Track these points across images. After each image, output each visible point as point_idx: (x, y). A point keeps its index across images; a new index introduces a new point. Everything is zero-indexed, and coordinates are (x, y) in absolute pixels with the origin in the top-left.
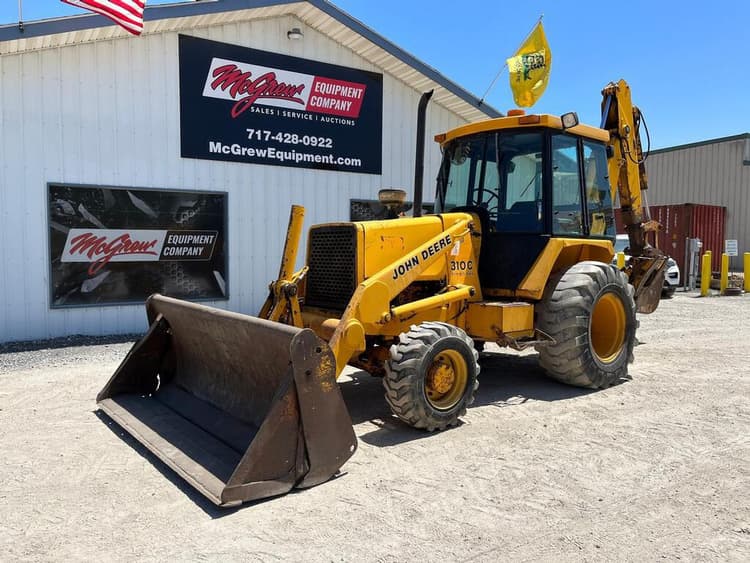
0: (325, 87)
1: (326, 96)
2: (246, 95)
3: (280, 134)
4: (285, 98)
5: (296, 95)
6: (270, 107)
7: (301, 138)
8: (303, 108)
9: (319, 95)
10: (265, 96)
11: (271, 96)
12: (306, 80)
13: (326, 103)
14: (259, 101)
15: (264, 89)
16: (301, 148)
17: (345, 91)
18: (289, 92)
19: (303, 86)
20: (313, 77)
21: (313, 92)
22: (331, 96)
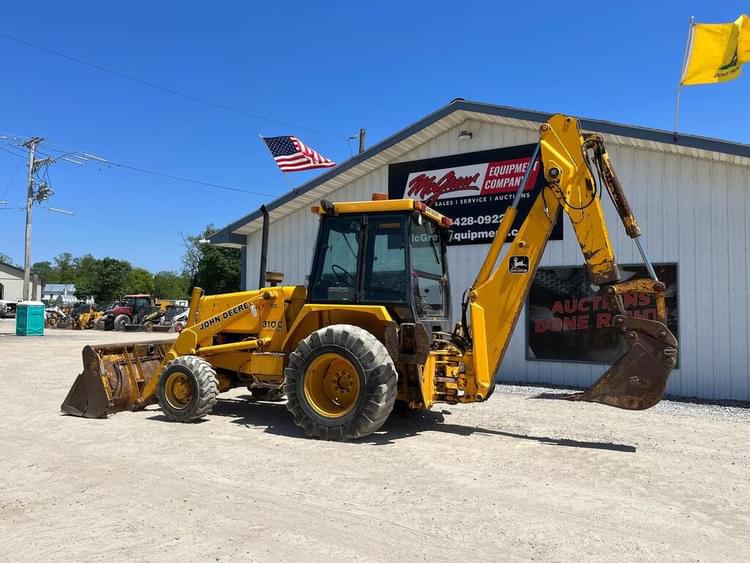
0: (499, 170)
1: (500, 177)
2: (432, 194)
3: (458, 219)
4: (463, 189)
5: (472, 184)
6: (449, 199)
7: (476, 219)
8: (478, 193)
9: (493, 178)
10: (446, 192)
11: (451, 190)
12: (481, 169)
13: (500, 184)
14: (442, 197)
15: (445, 186)
16: (476, 228)
17: (519, 168)
18: (465, 183)
19: (478, 174)
20: (487, 164)
21: (487, 177)
22: (505, 176)
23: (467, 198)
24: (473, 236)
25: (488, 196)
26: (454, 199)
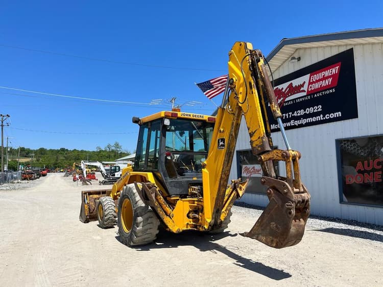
0: (316, 77)
1: (317, 81)
2: (282, 99)
3: (296, 112)
4: (297, 93)
5: (302, 89)
6: (290, 100)
7: (305, 111)
8: (305, 94)
9: (314, 82)
10: (289, 96)
12: (306, 78)
13: (317, 86)
14: (287, 99)
16: (306, 116)
17: (327, 73)
18: (298, 89)
19: (305, 82)
20: (309, 75)
21: (310, 83)
22: (319, 80)
23: (300, 98)
24: (304, 121)
25: (310, 95)
26: (293, 100)
